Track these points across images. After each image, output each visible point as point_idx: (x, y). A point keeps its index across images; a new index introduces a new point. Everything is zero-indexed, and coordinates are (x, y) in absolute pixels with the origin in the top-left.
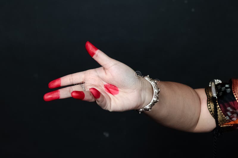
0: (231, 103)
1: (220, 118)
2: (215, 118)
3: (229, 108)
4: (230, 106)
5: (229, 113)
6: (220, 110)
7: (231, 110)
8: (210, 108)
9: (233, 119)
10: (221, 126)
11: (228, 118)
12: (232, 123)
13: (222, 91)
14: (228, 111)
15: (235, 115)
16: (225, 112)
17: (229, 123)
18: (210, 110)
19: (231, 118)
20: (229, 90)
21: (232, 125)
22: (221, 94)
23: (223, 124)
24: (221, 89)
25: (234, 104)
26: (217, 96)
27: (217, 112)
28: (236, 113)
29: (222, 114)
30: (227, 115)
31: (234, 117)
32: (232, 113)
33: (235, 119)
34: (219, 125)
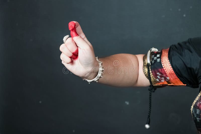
0: (160, 70)
1: (152, 79)
2: (149, 79)
3: (158, 73)
4: (159, 72)
5: (158, 77)
6: (152, 75)
7: (160, 75)
8: (145, 73)
9: (161, 81)
10: (154, 85)
11: (158, 80)
12: (161, 83)
13: (154, 60)
14: (158, 75)
15: (163, 78)
16: (156, 76)
17: (159, 83)
18: (145, 74)
19: (160, 80)
20: (158, 60)
21: (161, 85)
22: (153, 61)
23: (155, 84)
24: (153, 58)
25: (161, 70)
26: (151, 63)
27: (150, 76)
28: (163, 77)
29: (154, 77)
30: (157, 78)
31: (162, 80)
32: (161, 77)
33: (163, 81)
34: (152, 84)
